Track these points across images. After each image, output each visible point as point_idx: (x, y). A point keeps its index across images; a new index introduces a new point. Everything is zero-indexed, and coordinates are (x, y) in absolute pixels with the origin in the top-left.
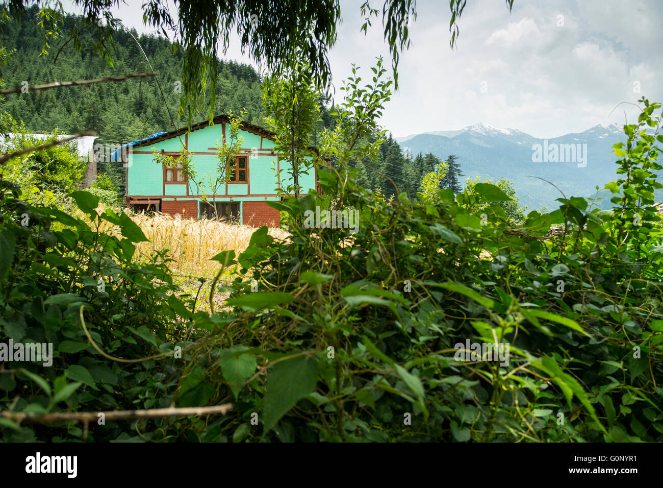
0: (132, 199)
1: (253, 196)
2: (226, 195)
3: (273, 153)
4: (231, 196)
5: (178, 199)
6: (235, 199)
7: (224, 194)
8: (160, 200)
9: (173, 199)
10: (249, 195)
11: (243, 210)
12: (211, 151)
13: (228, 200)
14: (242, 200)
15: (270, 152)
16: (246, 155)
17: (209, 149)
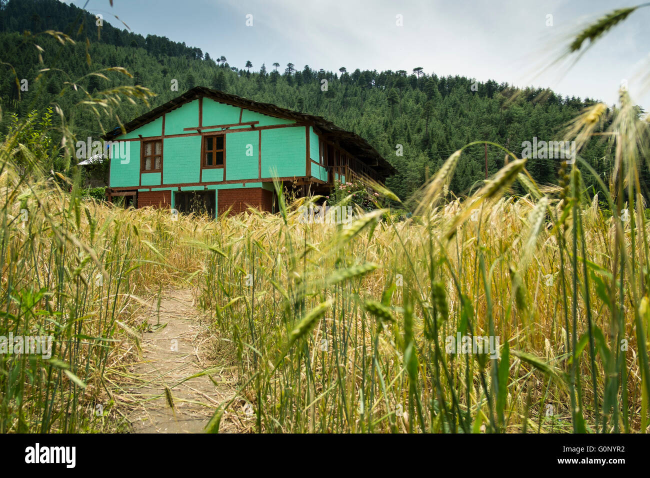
0: (113, 191)
1: (229, 182)
2: (200, 183)
3: (253, 126)
4: (205, 184)
5: (153, 190)
6: (210, 187)
7: (198, 181)
8: (137, 190)
9: (148, 190)
10: (224, 181)
11: (219, 200)
12: (187, 132)
13: (202, 188)
14: (216, 187)
15: (249, 126)
16: (223, 133)
17: (186, 129)
